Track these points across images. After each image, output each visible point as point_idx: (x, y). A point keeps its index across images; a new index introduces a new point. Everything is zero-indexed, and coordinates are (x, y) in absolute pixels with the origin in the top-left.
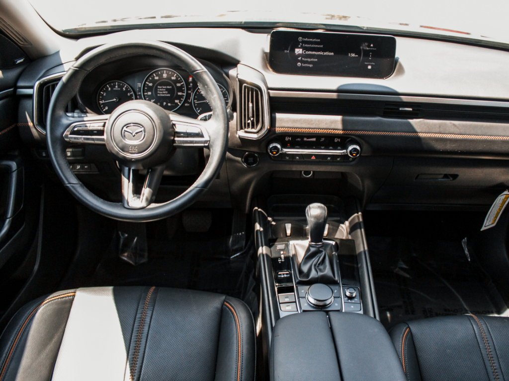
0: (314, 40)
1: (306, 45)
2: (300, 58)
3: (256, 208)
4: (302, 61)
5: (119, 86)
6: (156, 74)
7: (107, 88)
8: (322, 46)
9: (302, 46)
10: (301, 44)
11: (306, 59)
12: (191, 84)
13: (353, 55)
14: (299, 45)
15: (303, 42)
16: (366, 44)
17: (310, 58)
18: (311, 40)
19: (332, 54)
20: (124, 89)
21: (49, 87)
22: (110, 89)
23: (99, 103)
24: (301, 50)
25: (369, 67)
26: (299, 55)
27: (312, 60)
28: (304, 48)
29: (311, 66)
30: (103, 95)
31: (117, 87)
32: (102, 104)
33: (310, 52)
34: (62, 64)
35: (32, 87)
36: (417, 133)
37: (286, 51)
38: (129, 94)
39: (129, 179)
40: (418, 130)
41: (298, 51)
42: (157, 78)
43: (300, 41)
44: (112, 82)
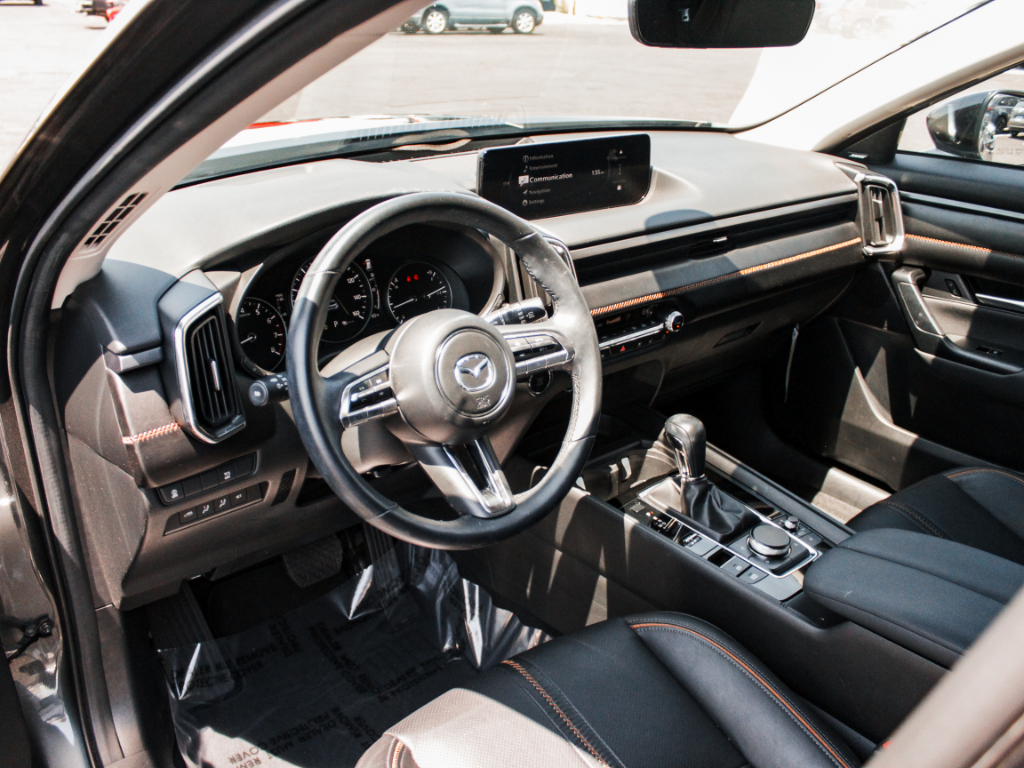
0: (546, 157)
1: (534, 168)
2: (525, 192)
4: (528, 197)
8: (555, 166)
9: (528, 170)
10: (526, 167)
11: (534, 192)
12: (372, 275)
13: (598, 172)
14: (524, 168)
15: (532, 163)
16: (615, 151)
17: (540, 189)
18: (541, 157)
19: (570, 175)
20: (258, 311)
24: (527, 177)
25: (619, 188)
26: (525, 187)
27: (543, 191)
28: (532, 174)
29: (542, 201)
33: (540, 179)
36: (738, 271)
37: (505, 183)
38: (269, 321)
40: (739, 265)
41: (524, 180)
43: (525, 161)
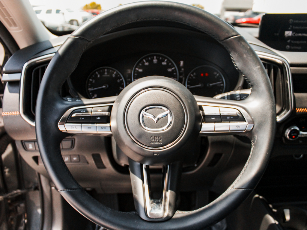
1: (297, 27)
2: (289, 41)
3: (257, 196)
4: (290, 44)
5: (108, 72)
6: (146, 60)
7: (97, 75)
9: (292, 28)
10: (291, 26)
11: (295, 42)
12: (183, 69)
14: (290, 27)
15: (294, 24)
17: (299, 40)
18: (302, 21)
20: (114, 76)
21: (38, 69)
22: (99, 76)
23: (88, 91)
24: (291, 32)
26: (289, 38)
27: (301, 42)
28: (293, 30)
29: (300, 48)
30: (91, 82)
31: (106, 73)
32: (92, 91)
33: (300, 34)
34: (53, 47)
35: (20, 72)
38: (118, 81)
39: (142, 179)
41: (288, 33)
42: (147, 64)
43: (290, 23)
44: (102, 69)
